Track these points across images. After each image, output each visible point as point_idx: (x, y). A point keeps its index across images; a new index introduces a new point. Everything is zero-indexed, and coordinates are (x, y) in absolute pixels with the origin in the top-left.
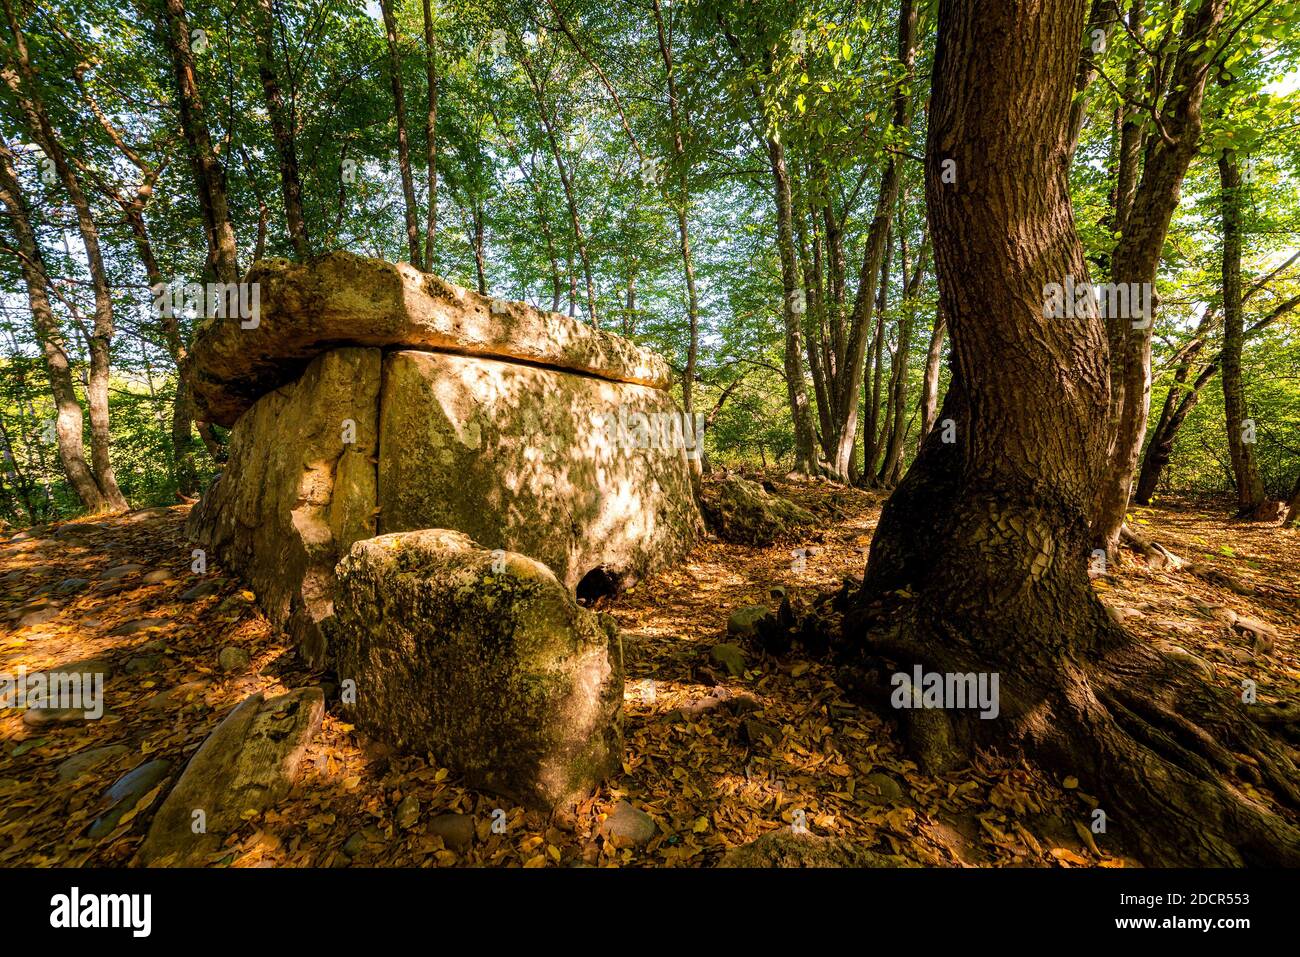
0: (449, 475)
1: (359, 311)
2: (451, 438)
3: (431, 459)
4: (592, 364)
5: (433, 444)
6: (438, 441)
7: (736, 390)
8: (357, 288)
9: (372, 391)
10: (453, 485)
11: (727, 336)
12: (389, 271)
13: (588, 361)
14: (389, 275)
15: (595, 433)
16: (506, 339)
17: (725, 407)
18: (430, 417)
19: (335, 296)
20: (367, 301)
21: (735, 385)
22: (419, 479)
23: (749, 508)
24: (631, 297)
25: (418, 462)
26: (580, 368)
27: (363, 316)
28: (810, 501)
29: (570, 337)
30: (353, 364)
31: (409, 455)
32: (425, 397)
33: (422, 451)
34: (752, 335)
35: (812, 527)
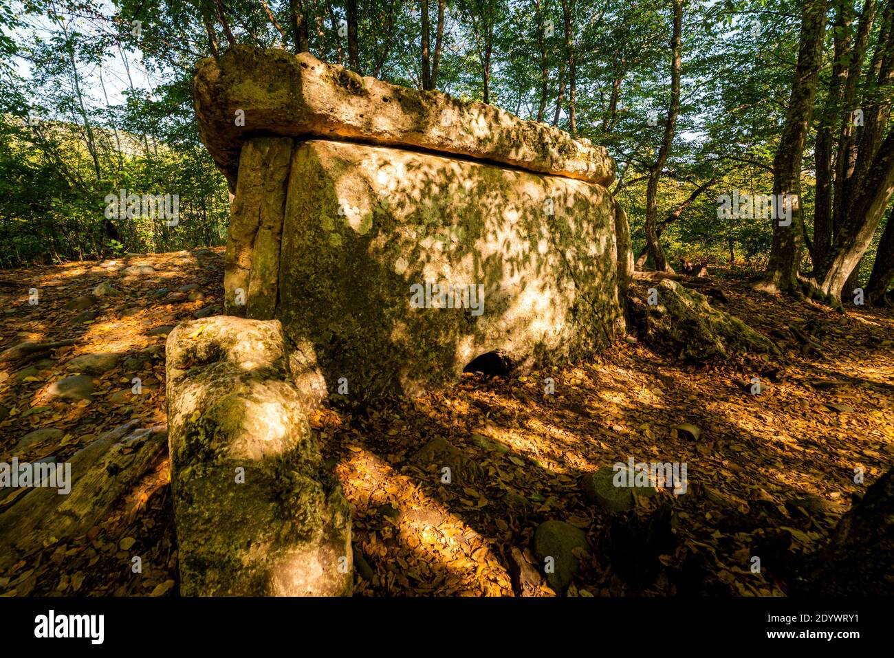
0: (336, 256)
1: (256, 101)
2: (342, 223)
3: (320, 241)
4: (513, 155)
5: (324, 228)
6: (328, 225)
7: (713, 187)
8: (255, 80)
9: (279, 177)
10: (339, 266)
11: (713, 133)
12: (285, 61)
13: (509, 152)
14: (284, 66)
15: (506, 226)
16: (420, 129)
17: (698, 202)
18: (323, 202)
19: (234, 88)
20: (264, 91)
21: (712, 183)
22: (309, 257)
23: (682, 318)
24: (614, 98)
25: (308, 243)
26: (498, 159)
27: (261, 107)
28: (772, 324)
29: (490, 127)
30: (262, 152)
31: (302, 236)
32: (320, 183)
33: (313, 233)
34: (745, 132)
35: (765, 357)
